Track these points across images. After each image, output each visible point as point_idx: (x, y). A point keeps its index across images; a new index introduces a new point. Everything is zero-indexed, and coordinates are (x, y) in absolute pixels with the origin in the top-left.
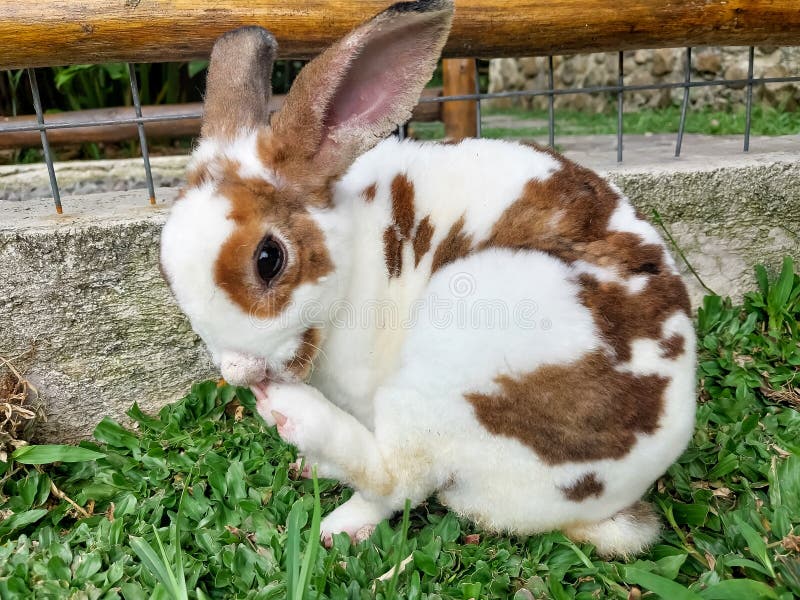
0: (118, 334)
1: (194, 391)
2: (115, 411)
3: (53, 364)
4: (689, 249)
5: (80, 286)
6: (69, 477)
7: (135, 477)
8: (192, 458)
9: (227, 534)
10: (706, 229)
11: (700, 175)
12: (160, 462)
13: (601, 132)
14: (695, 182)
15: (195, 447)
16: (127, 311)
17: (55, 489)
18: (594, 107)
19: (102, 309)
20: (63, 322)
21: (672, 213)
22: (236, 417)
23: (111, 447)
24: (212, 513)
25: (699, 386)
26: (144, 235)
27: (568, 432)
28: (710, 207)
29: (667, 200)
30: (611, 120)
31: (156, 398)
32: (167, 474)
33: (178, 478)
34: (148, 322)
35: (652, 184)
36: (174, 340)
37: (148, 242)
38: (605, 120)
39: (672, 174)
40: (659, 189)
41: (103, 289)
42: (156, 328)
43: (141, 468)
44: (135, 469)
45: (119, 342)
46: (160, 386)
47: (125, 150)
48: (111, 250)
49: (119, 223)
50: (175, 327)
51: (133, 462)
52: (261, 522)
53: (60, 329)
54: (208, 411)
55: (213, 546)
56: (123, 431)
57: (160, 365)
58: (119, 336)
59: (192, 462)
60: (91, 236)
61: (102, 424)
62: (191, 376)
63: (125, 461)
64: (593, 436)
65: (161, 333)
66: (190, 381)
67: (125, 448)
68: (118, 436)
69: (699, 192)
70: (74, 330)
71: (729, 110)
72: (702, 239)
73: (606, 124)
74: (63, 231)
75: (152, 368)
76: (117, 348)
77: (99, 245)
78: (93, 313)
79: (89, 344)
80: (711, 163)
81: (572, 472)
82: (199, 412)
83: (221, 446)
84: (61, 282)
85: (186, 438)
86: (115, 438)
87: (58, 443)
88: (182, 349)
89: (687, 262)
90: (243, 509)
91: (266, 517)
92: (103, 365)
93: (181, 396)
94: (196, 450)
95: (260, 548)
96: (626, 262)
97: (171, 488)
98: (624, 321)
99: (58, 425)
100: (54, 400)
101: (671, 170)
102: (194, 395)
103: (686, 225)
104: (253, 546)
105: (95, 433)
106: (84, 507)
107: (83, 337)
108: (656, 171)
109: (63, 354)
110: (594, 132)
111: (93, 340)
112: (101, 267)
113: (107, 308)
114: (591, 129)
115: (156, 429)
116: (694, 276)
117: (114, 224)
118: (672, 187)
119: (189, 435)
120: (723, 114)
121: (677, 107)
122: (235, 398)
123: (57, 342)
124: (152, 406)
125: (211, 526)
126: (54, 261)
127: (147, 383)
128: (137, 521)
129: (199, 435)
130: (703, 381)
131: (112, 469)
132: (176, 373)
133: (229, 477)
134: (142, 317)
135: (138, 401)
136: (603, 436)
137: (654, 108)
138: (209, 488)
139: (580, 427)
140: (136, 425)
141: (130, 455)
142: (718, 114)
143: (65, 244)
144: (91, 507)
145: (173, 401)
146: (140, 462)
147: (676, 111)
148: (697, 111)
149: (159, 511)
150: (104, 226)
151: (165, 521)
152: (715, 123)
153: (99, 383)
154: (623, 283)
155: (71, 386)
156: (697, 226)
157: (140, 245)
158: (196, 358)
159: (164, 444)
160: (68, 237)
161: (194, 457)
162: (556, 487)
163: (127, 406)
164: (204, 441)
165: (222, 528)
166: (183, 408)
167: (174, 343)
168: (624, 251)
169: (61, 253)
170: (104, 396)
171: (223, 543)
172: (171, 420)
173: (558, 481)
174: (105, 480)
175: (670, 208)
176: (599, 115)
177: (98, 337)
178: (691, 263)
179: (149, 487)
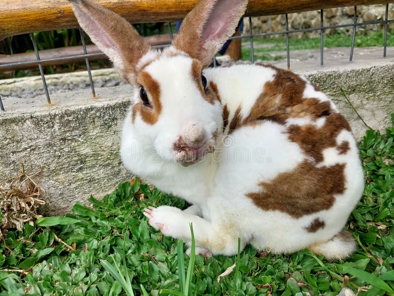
0: (81, 162)
1: (119, 188)
2: (82, 199)
3: (51, 177)
4: (358, 107)
5: (62, 139)
6: (62, 231)
7: (94, 230)
8: (121, 221)
9: (143, 257)
10: (367, 97)
11: (363, 70)
12: (106, 223)
13: (301, 48)
14: (361, 74)
15: (122, 215)
16: (85, 150)
17: (56, 237)
18: (297, 36)
19: (73, 149)
20: (55, 157)
21: (350, 90)
22: (141, 199)
23: (80, 216)
24: (133, 247)
25: (366, 175)
26: (92, 112)
27: (300, 201)
28: (369, 86)
29: (347, 83)
30: (306, 42)
31: (101, 192)
32: (110, 229)
33: (115, 230)
34: (96, 155)
35: (340, 76)
36: (108, 163)
37: (94, 116)
38: (303, 42)
39: (350, 70)
40: (343, 79)
41: (73, 140)
42: (100, 158)
43: (96, 226)
44: (93, 227)
45: (82, 165)
46: (102, 186)
47: (66, 69)
48: (76, 120)
49: (80, 107)
50: (109, 157)
51: (92, 223)
52: (159, 250)
53: (54, 160)
54: (127, 197)
55: (137, 263)
56: (85, 208)
57: (102, 175)
58: (82, 162)
59: (121, 222)
60: (66, 114)
61: (76, 205)
62: (118, 180)
63: (88, 223)
64: (312, 201)
65: (102, 160)
66: (117, 182)
67: (88, 217)
68: (84, 211)
69: (363, 79)
70: (60, 160)
71: (366, 34)
72: (365, 102)
73: (303, 44)
74: (53, 112)
75: (98, 177)
76: (81, 169)
77: (70, 118)
78: (69, 152)
79: (67, 167)
80: (368, 64)
81: (308, 220)
82: (122, 198)
83: (135, 213)
84: (53, 137)
85: (117, 211)
86: (82, 212)
87: (55, 216)
88: (113, 167)
89: (357, 114)
90: (149, 244)
91: (161, 248)
92: (75, 177)
93: (113, 190)
94: (123, 216)
95: (159, 262)
96: (314, 113)
97: (112, 235)
98: (317, 143)
99: (55, 207)
100: (52, 195)
101: (349, 68)
102: (120, 189)
103: (356, 96)
104: (156, 262)
105: (73, 210)
106: (71, 245)
107: (65, 164)
108: (341, 69)
109: (55, 172)
110: (298, 49)
111: (69, 165)
112: (71, 129)
113: (75, 149)
114: (296, 47)
115: (102, 207)
116: (361, 121)
117: (77, 108)
118: (350, 77)
119: (119, 209)
120: (363, 36)
121: (339, 34)
122: (139, 190)
123: (52, 167)
124: (100, 196)
125: (134, 253)
126: (49, 127)
127: (96, 185)
128: (99, 252)
129: (123, 208)
130: (368, 172)
131: (82, 227)
132: (110, 179)
133: (140, 228)
134: (92, 153)
135: (93, 194)
136: (318, 200)
137: (327, 35)
138: (131, 234)
139: (305, 198)
140: (92, 205)
141: (90, 220)
142: (360, 37)
143: (54, 119)
144: (75, 245)
145: (109, 193)
146: (96, 223)
147: (339, 36)
148: (349, 35)
149: (108, 246)
150: (72, 109)
151: (112, 251)
152: (359, 41)
153: (73, 186)
154: (313, 123)
155: (60, 187)
156: (362, 96)
157: (90, 118)
158: (119, 171)
159: (107, 214)
160: (55, 115)
161: (122, 220)
162: (303, 228)
163: (87, 196)
164: (126, 212)
165: (139, 253)
166: (115, 196)
167: (108, 165)
168: (312, 107)
169: (52, 123)
170: (76, 192)
171: (142, 261)
172: (109, 202)
173: (303, 225)
174: (80, 232)
175: (349, 87)
176: (300, 39)
177: (71, 163)
178: (359, 114)
179: (101, 235)
